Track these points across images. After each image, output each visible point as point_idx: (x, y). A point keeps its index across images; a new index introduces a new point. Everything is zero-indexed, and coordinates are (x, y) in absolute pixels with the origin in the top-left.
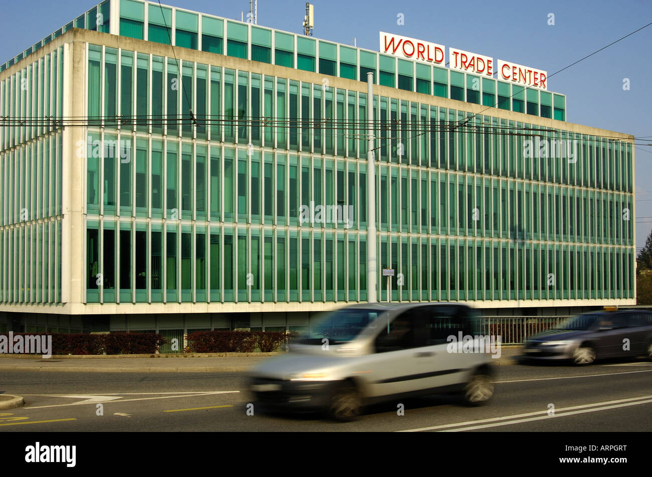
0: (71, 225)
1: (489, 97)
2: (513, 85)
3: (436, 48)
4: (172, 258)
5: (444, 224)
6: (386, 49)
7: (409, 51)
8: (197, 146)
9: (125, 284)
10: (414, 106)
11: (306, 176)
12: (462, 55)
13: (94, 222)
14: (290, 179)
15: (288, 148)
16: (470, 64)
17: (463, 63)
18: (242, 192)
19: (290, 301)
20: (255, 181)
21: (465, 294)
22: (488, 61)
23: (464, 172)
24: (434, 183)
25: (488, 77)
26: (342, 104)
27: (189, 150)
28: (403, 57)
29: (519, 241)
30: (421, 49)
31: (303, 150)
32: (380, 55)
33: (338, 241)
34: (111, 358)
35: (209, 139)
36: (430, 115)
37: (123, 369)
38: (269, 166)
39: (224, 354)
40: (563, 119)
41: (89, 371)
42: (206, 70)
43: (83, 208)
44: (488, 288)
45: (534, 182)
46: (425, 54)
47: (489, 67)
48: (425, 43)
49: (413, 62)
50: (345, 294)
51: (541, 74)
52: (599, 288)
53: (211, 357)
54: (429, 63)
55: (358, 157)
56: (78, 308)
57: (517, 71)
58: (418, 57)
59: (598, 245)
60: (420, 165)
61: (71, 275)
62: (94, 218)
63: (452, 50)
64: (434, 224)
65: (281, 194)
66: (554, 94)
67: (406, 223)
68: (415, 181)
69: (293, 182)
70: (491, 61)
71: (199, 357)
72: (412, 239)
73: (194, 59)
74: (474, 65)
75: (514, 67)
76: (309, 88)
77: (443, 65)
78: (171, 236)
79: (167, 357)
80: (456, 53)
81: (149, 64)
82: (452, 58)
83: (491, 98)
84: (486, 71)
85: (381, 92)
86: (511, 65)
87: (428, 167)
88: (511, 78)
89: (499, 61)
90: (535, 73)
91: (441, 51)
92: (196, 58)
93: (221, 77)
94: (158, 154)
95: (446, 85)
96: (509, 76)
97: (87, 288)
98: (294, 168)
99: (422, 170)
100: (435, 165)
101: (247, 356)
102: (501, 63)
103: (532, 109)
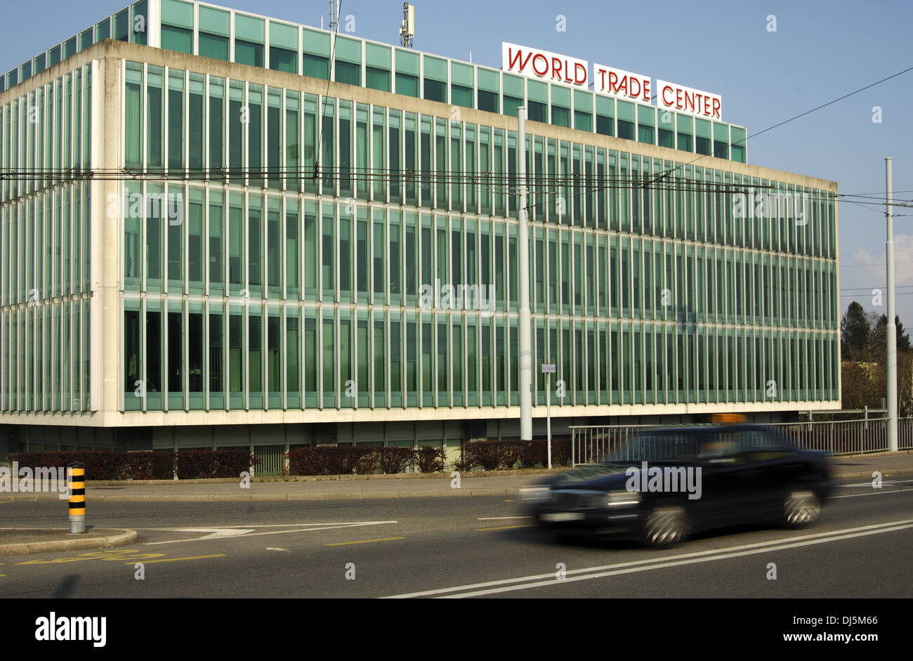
0: (104, 306)
1: (647, 131)
2: (678, 114)
3: (576, 64)
4: (236, 350)
5: (591, 303)
6: (511, 66)
7: (541, 68)
8: (268, 198)
9: (175, 386)
10: (552, 143)
11: (411, 238)
12: (610, 73)
13: (134, 301)
14: (391, 242)
15: (388, 201)
16: (620, 86)
17: (612, 84)
18: (328, 260)
19: (392, 407)
20: (345, 245)
21: (619, 396)
22: (645, 82)
23: (618, 231)
24: (578, 247)
25: (645, 103)
26: (458, 140)
27: (257, 204)
28: (534, 76)
29: (689, 324)
30: (557, 66)
31: (408, 203)
32: (504, 74)
33: (454, 326)
34: (187, 483)
35: (285, 188)
36: (573, 155)
37: (216, 497)
38: (363, 225)
39: (337, 477)
40: (743, 160)
41: (170, 500)
42: (280, 96)
43: (119, 283)
44: (649, 387)
45: (708, 246)
46: (562, 73)
47: (645, 90)
48: (563, 58)
49: (547, 84)
50: (463, 397)
51: (714, 99)
52: (793, 387)
53: (320, 480)
54: (567, 85)
55: (479, 212)
56: (113, 418)
57: (682, 95)
58: (553, 76)
59: (791, 330)
60: (560, 222)
61: (104, 374)
62: (134, 296)
63: (597, 67)
64: (578, 302)
65: (379, 263)
66: (732, 127)
67: (542, 301)
68: (553, 245)
69: (395, 247)
70: (648, 82)
71: (305, 481)
72: (551, 322)
73: (264, 81)
74: (626, 87)
75: (678, 90)
76: (414, 120)
77: (585, 87)
78: (236, 321)
79: (262, 481)
80: (603, 72)
81: (204, 88)
82: (597, 78)
83: (650, 131)
84: (641, 95)
85: (509, 124)
86: (675, 86)
87: (570, 225)
88: (675, 105)
89: (659, 81)
90: (706, 97)
91: (584, 68)
92: (266, 79)
93: (299, 105)
94: (217, 209)
95: (590, 114)
96: (672, 102)
97: (125, 391)
98: (396, 227)
99: (562, 230)
100: (579, 222)
101: (368, 479)
102: (661, 84)
103: (703, 147)
